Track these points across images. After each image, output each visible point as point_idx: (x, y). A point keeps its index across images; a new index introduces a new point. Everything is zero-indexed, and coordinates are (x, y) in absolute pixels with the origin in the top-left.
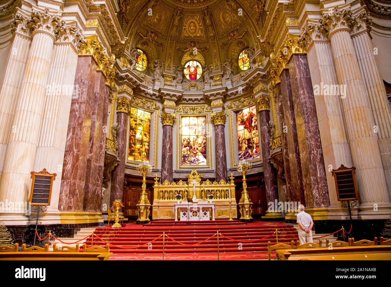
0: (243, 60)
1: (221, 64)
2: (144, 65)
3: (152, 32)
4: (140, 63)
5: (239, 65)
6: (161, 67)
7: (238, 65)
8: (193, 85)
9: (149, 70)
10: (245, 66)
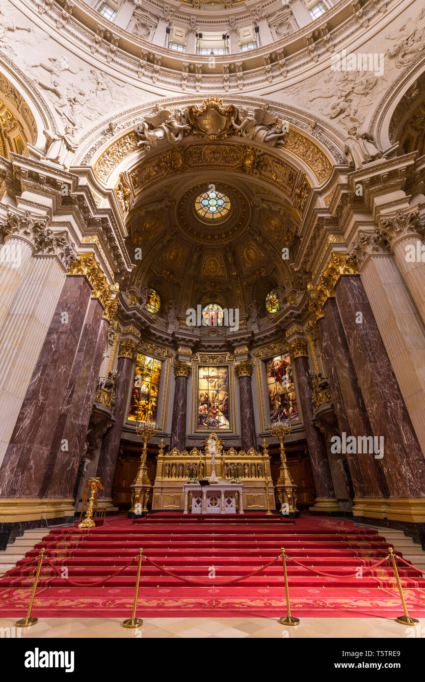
0: (271, 302)
1: (246, 306)
2: (157, 307)
3: (167, 270)
4: (153, 303)
5: (267, 307)
6: (176, 308)
7: (265, 307)
8: (213, 330)
9: (162, 312)
10: (273, 308)
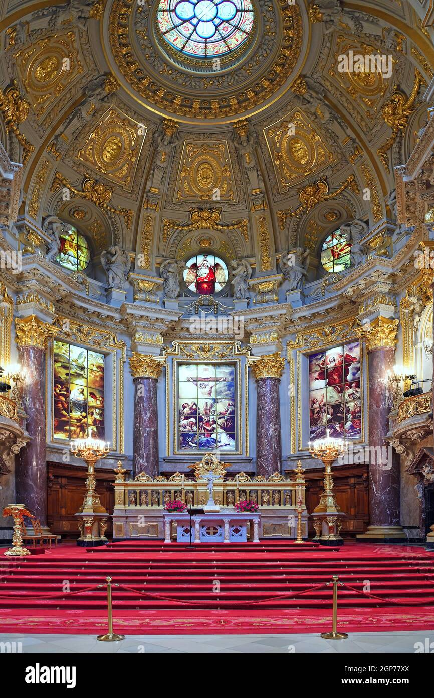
0: (333, 251)
1: (277, 260)
2: (81, 258)
4: (72, 251)
5: (323, 262)
6: (124, 261)
7: (320, 261)
9: (94, 269)
10: (337, 264)
